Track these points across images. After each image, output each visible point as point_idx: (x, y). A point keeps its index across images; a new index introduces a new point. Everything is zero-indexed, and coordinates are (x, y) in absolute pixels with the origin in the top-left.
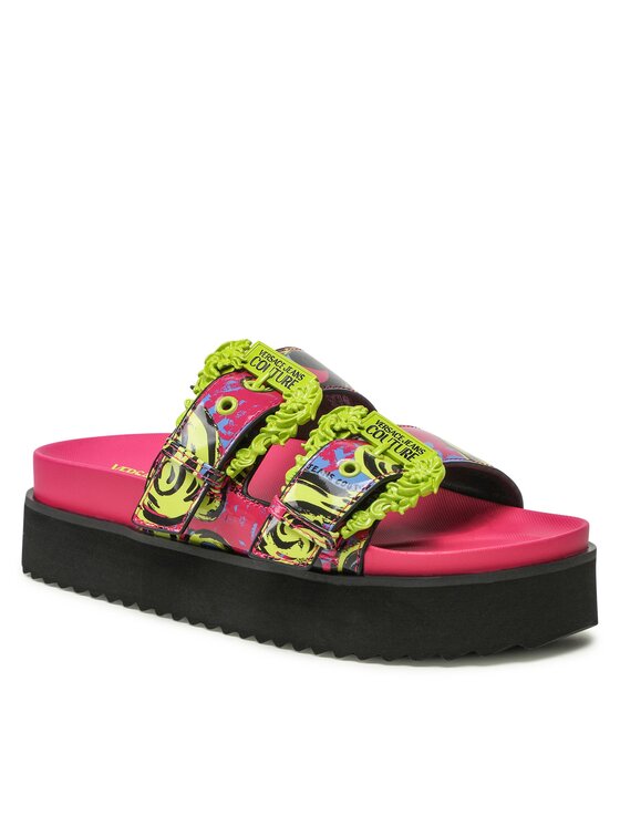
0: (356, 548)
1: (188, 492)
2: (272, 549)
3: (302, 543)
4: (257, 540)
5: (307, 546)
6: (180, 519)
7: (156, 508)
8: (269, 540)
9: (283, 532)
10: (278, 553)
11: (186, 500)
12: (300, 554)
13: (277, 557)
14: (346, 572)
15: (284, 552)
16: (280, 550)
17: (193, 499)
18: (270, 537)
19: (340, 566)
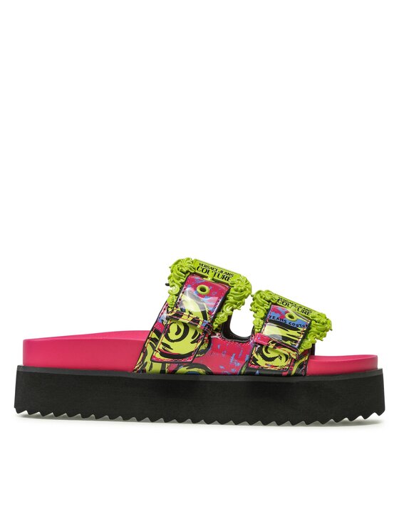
0: (303, 360)
1: (193, 338)
2: (261, 362)
3: (281, 357)
4: (250, 359)
5: (284, 358)
6: (190, 354)
7: (170, 350)
8: (259, 358)
9: (267, 352)
10: (266, 364)
11: (192, 343)
12: (280, 363)
13: (266, 366)
14: (296, 375)
15: (270, 363)
16: (267, 363)
17: (197, 342)
18: (259, 356)
19: (293, 372)
